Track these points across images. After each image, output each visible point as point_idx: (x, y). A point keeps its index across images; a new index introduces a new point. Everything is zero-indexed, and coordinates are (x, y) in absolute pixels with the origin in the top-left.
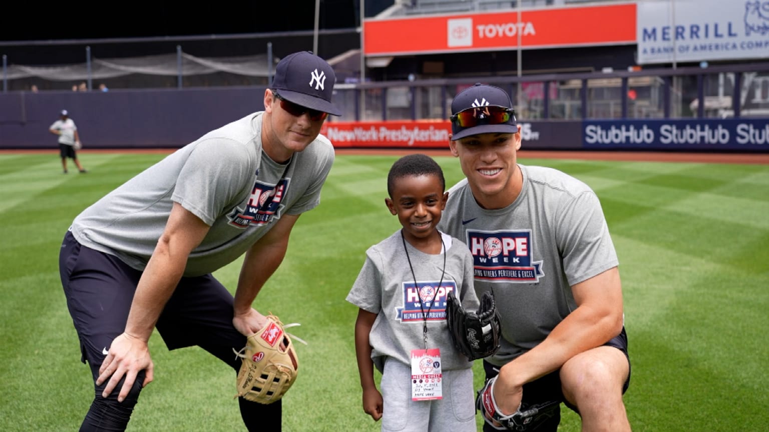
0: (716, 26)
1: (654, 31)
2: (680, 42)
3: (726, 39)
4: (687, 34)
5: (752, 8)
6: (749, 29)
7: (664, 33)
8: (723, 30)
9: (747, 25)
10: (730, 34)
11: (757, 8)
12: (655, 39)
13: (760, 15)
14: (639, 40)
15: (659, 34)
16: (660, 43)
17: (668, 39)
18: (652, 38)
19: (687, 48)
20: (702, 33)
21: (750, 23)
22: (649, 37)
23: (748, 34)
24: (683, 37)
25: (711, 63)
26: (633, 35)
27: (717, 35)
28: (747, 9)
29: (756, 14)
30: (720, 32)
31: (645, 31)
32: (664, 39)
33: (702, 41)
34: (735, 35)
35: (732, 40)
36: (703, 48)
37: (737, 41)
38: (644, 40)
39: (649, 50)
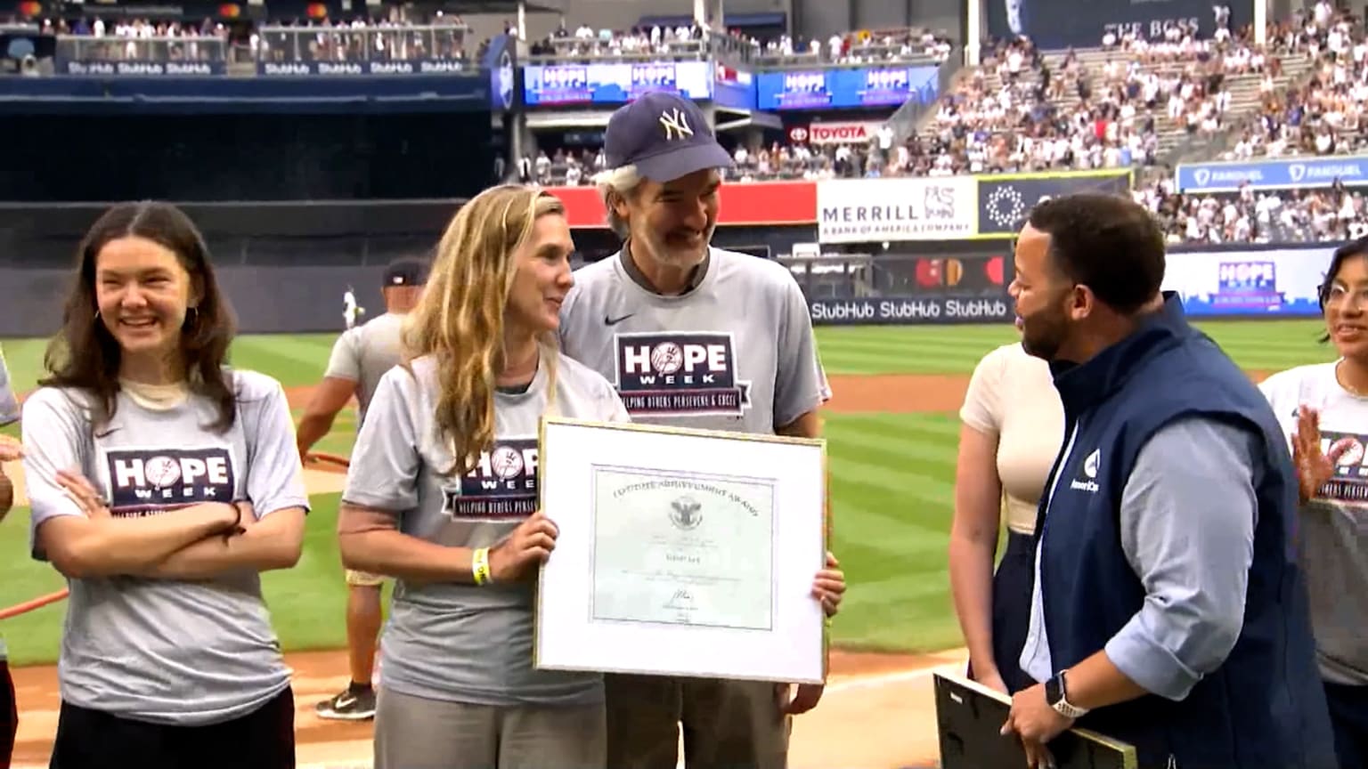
0: (898, 210)
1: (835, 211)
2: (862, 223)
3: (906, 222)
4: (869, 214)
5: (931, 193)
6: (929, 213)
7: (845, 215)
8: (904, 212)
9: (926, 208)
10: (911, 217)
11: (936, 193)
12: (836, 219)
13: (939, 199)
14: (820, 218)
15: (840, 214)
16: (841, 223)
17: (850, 220)
18: (834, 217)
19: (869, 229)
20: (883, 215)
21: (930, 207)
22: (831, 217)
23: (928, 217)
24: (864, 218)
25: (892, 244)
26: (814, 216)
27: (898, 217)
28: (927, 193)
29: (935, 197)
30: (901, 215)
31: (826, 211)
32: (845, 218)
33: (884, 222)
34: (916, 218)
35: (912, 223)
36: (885, 229)
37: (919, 223)
38: (825, 219)
39: (830, 231)
